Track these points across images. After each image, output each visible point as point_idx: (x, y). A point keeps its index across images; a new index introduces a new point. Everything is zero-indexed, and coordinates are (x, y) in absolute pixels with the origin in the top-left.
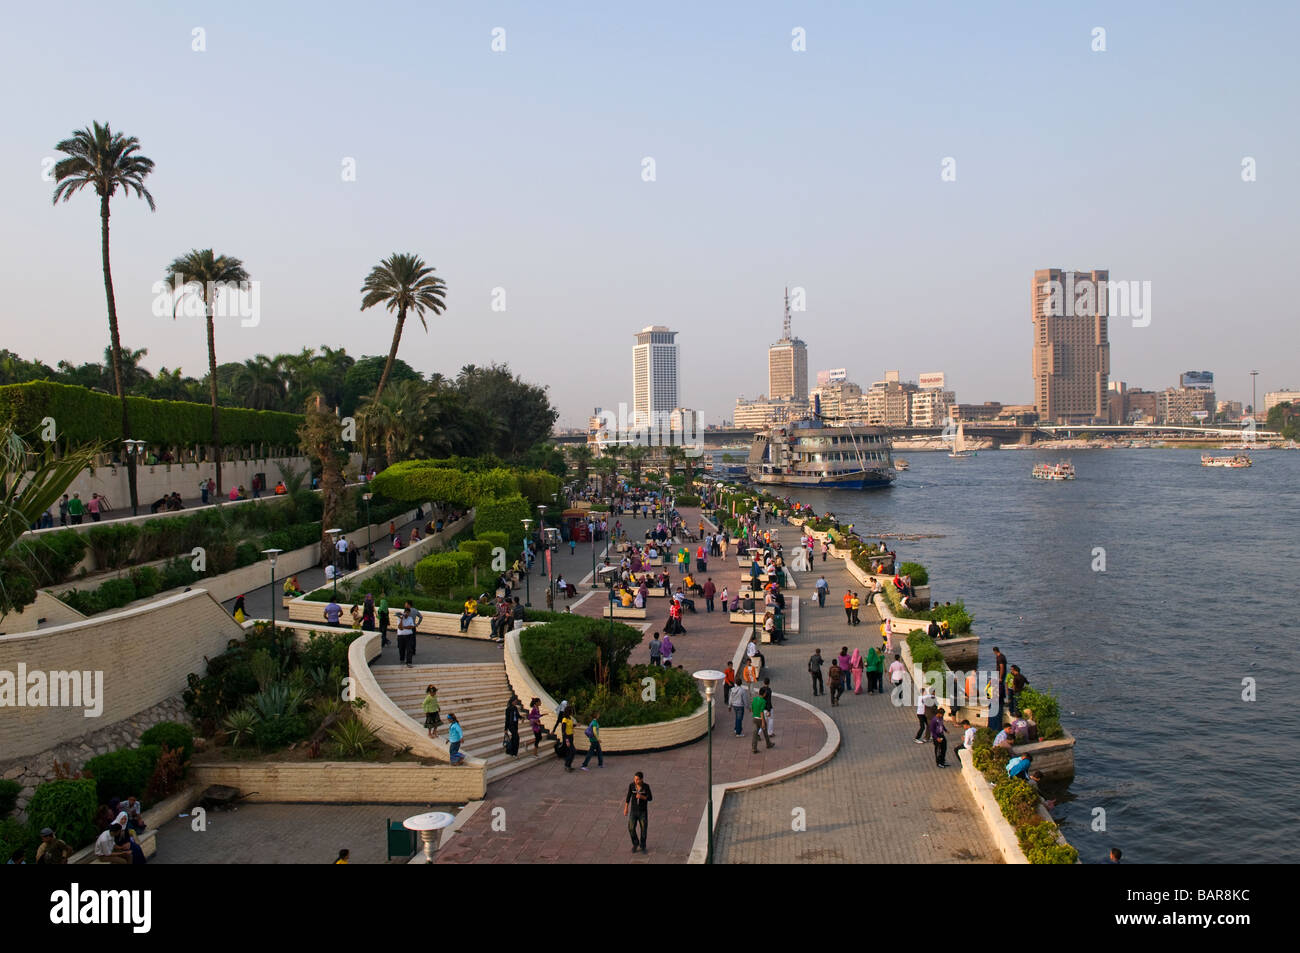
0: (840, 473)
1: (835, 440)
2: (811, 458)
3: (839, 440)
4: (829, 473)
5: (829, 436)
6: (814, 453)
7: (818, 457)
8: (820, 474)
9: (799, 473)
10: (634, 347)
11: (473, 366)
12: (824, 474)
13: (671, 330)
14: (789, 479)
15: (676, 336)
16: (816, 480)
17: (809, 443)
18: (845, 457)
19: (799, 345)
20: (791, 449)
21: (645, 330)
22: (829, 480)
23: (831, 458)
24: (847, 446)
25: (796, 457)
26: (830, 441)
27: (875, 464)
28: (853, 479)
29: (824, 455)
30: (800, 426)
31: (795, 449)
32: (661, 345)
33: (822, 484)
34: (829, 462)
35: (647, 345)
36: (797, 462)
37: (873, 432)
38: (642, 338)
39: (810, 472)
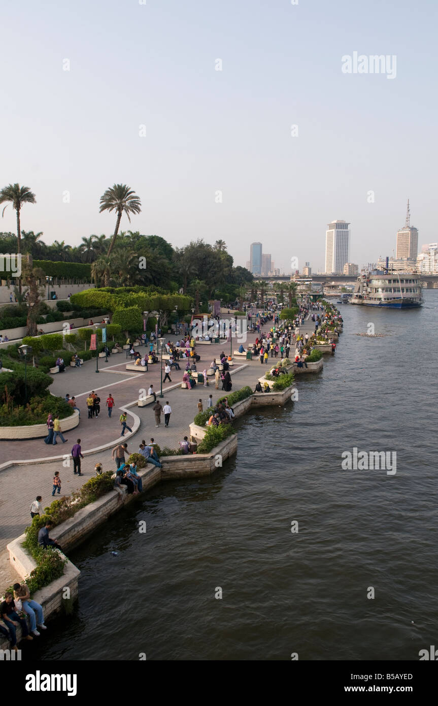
0: (391, 299)
1: (390, 281)
2: (377, 290)
3: (392, 281)
4: (385, 299)
5: (387, 279)
6: (378, 288)
7: (380, 290)
8: (380, 299)
9: (371, 299)
10: (327, 231)
11: (221, 241)
12: (383, 300)
13: (347, 222)
14: (365, 302)
15: (349, 226)
16: (378, 302)
17: (376, 283)
18: (395, 291)
19: (414, 230)
20: (367, 286)
21: (333, 222)
22: (385, 303)
23: (386, 291)
24: (396, 285)
25: (369, 290)
26: (387, 282)
27: (410, 295)
28: (396, 303)
29: (383, 289)
30: (372, 274)
31: (369, 286)
32: (343, 230)
33: (380, 305)
34: (386, 293)
35: (334, 230)
36: (370, 292)
37: (412, 277)
38: (331, 227)
39: (375, 298)
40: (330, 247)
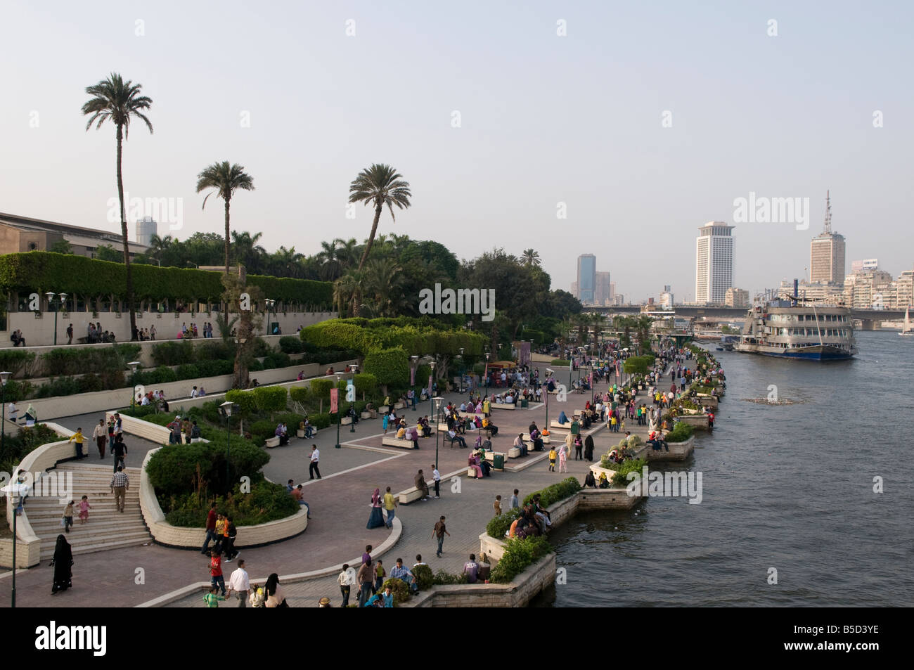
0: (803, 345)
1: (800, 317)
2: (779, 331)
3: (804, 318)
4: (793, 345)
5: (796, 314)
6: (782, 328)
7: (785, 331)
8: (785, 345)
9: (770, 344)
10: (698, 238)
11: (532, 250)
12: (790, 346)
13: (729, 225)
14: (761, 349)
15: (733, 230)
16: (781, 350)
17: (779, 320)
18: (809, 333)
19: (838, 238)
20: (764, 324)
21: (707, 225)
22: (793, 351)
23: (796, 333)
24: (811, 323)
25: (767, 330)
26: (796, 318)
27: (835, 340)
28: (812, 351)
29: (790, 330)
30: (772, 305)
31: (767, 325)
32: (720, 237)
33: (786, 354)
34: (794, 336)
35: (709, 237)
36: (768, 334)
37: (837, 312)
38: (704, 231)
39: (778, 344)
40: (703, 263)
